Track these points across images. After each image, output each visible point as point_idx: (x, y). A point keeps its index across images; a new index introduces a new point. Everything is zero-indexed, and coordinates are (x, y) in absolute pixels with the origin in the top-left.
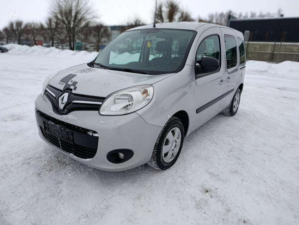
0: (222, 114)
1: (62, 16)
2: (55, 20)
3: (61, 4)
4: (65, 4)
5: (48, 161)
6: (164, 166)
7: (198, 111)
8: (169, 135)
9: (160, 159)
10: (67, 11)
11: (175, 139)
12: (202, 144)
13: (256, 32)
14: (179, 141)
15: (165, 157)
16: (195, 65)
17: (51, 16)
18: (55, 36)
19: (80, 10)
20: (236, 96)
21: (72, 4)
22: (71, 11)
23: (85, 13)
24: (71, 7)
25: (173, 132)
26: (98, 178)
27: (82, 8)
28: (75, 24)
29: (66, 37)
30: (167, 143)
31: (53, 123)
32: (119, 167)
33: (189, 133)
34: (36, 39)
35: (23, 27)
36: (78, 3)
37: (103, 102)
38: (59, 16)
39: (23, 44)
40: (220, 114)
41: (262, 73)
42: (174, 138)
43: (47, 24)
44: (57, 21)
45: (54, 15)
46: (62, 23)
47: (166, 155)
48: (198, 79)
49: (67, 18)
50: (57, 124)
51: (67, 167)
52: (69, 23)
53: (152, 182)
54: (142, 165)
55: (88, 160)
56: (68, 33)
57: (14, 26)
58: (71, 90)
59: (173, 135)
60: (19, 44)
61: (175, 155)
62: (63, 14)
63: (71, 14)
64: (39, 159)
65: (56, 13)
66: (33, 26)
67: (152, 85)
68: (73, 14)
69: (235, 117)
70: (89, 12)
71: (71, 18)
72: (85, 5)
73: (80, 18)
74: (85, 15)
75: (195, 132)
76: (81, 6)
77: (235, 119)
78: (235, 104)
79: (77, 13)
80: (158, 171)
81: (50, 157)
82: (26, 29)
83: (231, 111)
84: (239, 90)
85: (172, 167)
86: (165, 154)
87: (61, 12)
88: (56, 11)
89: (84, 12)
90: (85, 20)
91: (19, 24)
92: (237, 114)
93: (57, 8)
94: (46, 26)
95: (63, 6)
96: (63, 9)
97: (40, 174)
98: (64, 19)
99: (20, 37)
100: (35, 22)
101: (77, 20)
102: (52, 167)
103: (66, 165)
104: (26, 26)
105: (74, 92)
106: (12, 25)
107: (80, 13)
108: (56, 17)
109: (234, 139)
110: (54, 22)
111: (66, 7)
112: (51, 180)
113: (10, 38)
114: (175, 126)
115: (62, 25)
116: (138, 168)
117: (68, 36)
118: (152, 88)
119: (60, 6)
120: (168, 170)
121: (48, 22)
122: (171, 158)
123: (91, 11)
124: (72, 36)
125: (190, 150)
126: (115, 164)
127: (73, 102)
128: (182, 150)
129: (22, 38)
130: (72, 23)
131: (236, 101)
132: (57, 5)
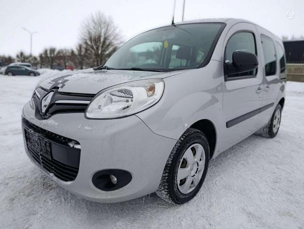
0: (257, 135)
1: (91, 42)
2: (84, 46)
3: (91, 31)
4: (95, 31)
5: (30, 183)
6: (179, 199)
7: (229, 124)
8: (188, 154)
9: (173, 187)
10: (96, 37)
11: (196, 160)
12: (234, 170)
13: (290, 54)
14: (202, 164)
15: (180, 185)
16: (224, 62)
17: (81, 42)
18: (84, 61)
19: (109, 36)
20: (277, 113)
21: (101, 31)
22: (100, 37)
23: (113, 39)
24: (101, 33)
25: (194, 150)
26: (86, 210)
27: (111, 34)
28: (103, 49)
29: (94, 61)
30: (185, 164)
31: (32, 131)
32: (109, 197)
33: (216, 154)
34: (67, 64)
35: (56, 53)
36: (107, 30)
37: (91, 101)
38: (89, 43)
39: (54, 69)
40: (254, 134)
41: (301, 94)
42: (194, 157)
43: (78, 50)
44: (87, 47)
45: (84, 41)
46: (91, 49)
47: (183, 182)
48: (228, 82)
49: (96, 44)
50: (36, 132)
51: (51, 191)
52: (98, 48)
53: (161, 222)
54: (148, 195)
55: (69, 183)
56: (96, 58)
57: (48, 52)
58: (58, 88)
59: (194, 155)
60: (52, 68)
61: (196, 183)
62: (93, 40)
63: (100, 41)
64: (21, 180)
65: (86, 40)
66: (64, 52)
67: (162, 79)
68: (102, 40)
69: (275, 139)
70: (117, 38)
71: (100, 43)
72: (114, 31)
73: (107, 43)
74: (113, 41)
75: (224, 154)
76: (110, 33)
77: (275, 141)
78: (275, 122)
79: (105, 39)
80: (171, 205)
81: (36, 178)
82: (59, 55)
83: (270, 132)
84: (280, 106)
85: (192, 200)
86: (181, 181)
87: (91, 39)
88: (86, 38)
89: (112, 37)
90: (113, 46)
91: (52, 51)
92: (277, 135)
93: (87, 35)
94: (76, 52)
95: (93, 33)
96: (92, 35)
97: (13, 200)
98: (93, 44)
99: (52, 62)
100: (67, 49)
101: (105, 46)
102: (33, 190)
103: (51, 190)
104: (59, 53)
105: (60, 90)
106: (46, 52)
107: (108, 39)
108: (86, 43)
109: (278, 166)
110: (84, 47)
111: (95, 33)
112: (23, 209)
113: (43, 63)
114: (195, 141)
115: (91, 51)
116: (141, 198)
117: (96, 60)
118: (161, 84)
119: (89, 33)
120: (185, 205)
121: (79, 48)
122: (190, 187)
123: (119, 37)
124: (99, 60)
125: (218, 179)
126: (104, 192)
127: (56, 102)
128: (207, 176)
129: (54, 63)
130: (100, 48)
131: (277, 119)
132: (87, 32)
